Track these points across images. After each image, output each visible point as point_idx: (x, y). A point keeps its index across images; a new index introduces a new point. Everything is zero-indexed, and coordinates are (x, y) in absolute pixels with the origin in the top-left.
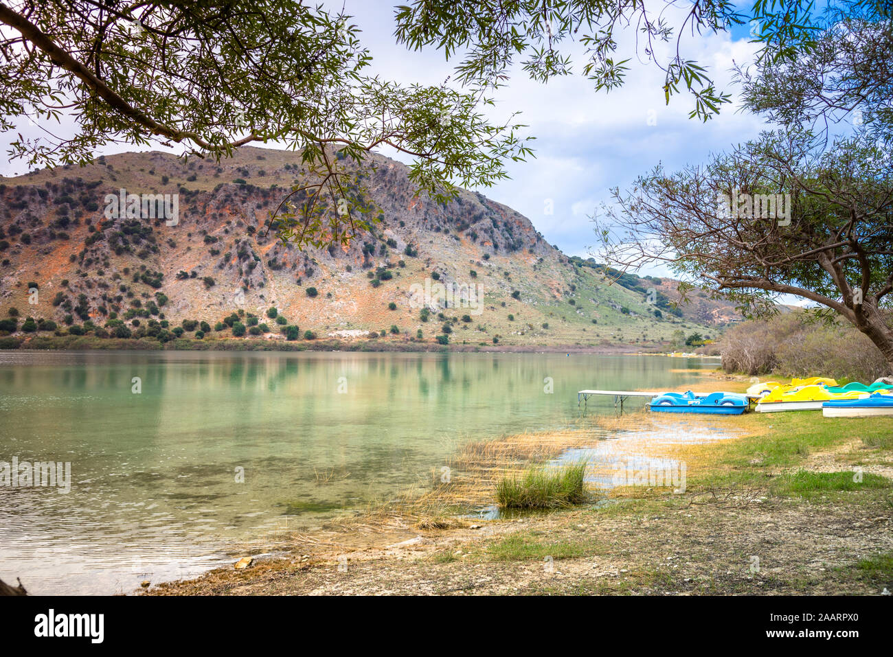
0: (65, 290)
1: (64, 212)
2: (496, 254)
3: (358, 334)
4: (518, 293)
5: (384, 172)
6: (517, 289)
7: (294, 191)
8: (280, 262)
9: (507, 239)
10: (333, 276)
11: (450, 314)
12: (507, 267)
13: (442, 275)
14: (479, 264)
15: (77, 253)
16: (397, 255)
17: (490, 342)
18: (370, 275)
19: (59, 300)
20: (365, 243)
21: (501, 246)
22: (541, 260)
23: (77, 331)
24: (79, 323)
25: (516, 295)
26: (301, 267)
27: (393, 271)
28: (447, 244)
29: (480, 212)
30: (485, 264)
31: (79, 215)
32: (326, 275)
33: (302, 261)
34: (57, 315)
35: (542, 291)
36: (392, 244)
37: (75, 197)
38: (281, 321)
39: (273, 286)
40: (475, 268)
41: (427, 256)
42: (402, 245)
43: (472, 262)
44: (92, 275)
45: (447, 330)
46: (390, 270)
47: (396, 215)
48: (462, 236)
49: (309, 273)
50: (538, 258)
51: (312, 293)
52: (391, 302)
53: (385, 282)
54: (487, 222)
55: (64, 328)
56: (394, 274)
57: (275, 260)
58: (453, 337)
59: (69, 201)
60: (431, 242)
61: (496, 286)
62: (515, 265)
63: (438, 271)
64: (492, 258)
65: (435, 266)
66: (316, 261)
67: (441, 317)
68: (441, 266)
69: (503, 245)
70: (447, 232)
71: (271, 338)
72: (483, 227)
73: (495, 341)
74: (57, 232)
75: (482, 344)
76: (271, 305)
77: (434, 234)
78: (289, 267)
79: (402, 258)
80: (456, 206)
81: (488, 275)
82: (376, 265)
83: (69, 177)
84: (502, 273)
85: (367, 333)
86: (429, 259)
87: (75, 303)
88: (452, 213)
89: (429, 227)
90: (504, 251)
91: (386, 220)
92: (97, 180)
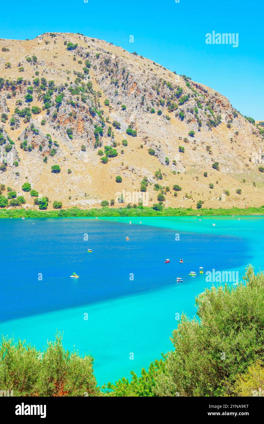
2: (199, 130)
3: (93, 203)
4: (217, 164)
5: (107, 62)
6: (216, 161)
7: (36, 83)
8: (29, 144)
9: (209, 116)
10: (71, 154)
11: (163, 184)
12: (209, 142)
13: (156, 151)
14: (186, 141)
16: (120, 135)
17: (195, 208)
18: (100, 154)
20: (96, 127)
21: (204, 123)
22: (237, 133)
25: (215, 166)
26: (46, 148)
27: (118, 149)
28: (160, 123)
29: (187, 95)
30: (190, 139)
32: (66, 154)
33: (47, 143)
35: (237, 160)
36: (117, 126)
38: (34, 194)
39: (25, 164)
40: (183, 144)
41: (145, 135)
42: (125, 126)
43: (180, 138)
45: (161, 199)
46: (116, 148)
47: (119, 99)
48: (172, 115)
49: (53, 153)
50: (235, 131)
51: (56, 170)
52: (117, 175)
53: (111, 158)
54: (192, 103)
56: (119, 152)
57: (25, 144)
58: (167, 204)
60: (147, 123)
61: (199, 159)
62: (215, 139)
63: (154, 148)
64: (197, 134)
65: (151, 143)
66: (58, 144)
67: (157, 187)
68: (156, 143)
69: (206, 123)
70: (160, 113)
71: (27, 208)
72: (189, 107)
73: (199, 207)
75: (189, 209)
76: (25, 181)
77: (150, 115)
78: (37, 149)
79: (126, 137)
80: (167, 91)
81: (194, 149)
82: (104, 145)
84: (205, 147)
85: (100, 201)
86: (147, 137)
88: (164, 97)
89: (146, 110)
90: (207, 127)
91: (111, 104)
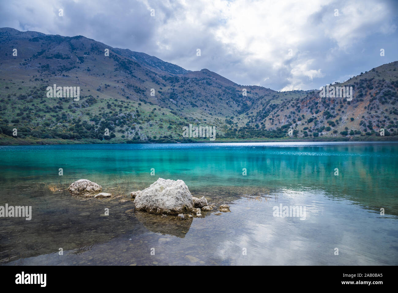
0: (363, 120)
1: (361, 92)
15: (367, 106)
19: (361, 123)
23: (368, 134)
24: (369, 131)
31: (366, 92)
34: (361, 129)
37: (364, 85)
44: (373, 113)
55: (364, 133)
59: (363, 87)
74: (359, 99)
83: (362, 79)
87: (367, 124)
92: (372, 78)
